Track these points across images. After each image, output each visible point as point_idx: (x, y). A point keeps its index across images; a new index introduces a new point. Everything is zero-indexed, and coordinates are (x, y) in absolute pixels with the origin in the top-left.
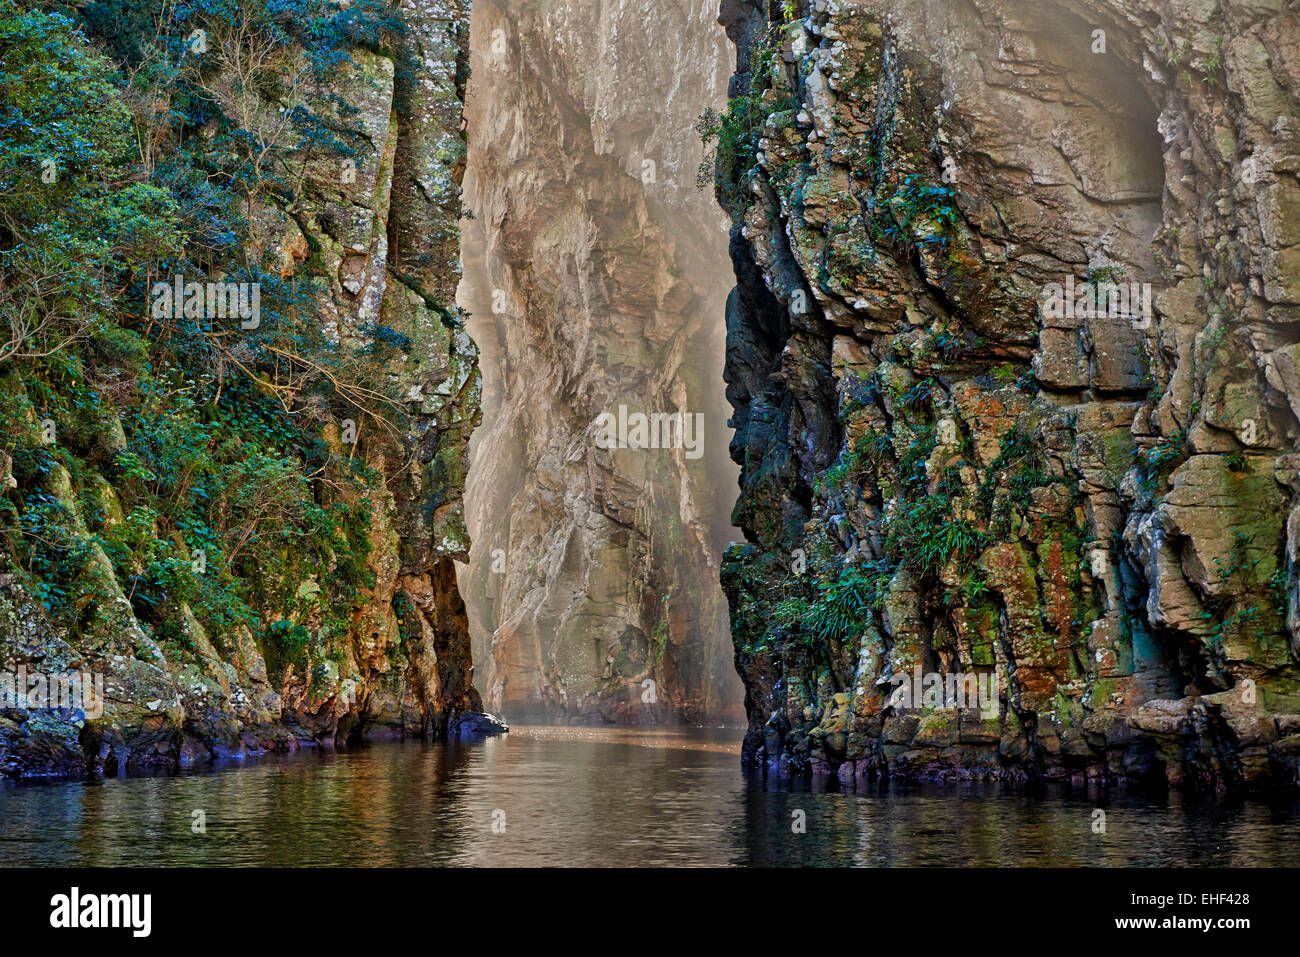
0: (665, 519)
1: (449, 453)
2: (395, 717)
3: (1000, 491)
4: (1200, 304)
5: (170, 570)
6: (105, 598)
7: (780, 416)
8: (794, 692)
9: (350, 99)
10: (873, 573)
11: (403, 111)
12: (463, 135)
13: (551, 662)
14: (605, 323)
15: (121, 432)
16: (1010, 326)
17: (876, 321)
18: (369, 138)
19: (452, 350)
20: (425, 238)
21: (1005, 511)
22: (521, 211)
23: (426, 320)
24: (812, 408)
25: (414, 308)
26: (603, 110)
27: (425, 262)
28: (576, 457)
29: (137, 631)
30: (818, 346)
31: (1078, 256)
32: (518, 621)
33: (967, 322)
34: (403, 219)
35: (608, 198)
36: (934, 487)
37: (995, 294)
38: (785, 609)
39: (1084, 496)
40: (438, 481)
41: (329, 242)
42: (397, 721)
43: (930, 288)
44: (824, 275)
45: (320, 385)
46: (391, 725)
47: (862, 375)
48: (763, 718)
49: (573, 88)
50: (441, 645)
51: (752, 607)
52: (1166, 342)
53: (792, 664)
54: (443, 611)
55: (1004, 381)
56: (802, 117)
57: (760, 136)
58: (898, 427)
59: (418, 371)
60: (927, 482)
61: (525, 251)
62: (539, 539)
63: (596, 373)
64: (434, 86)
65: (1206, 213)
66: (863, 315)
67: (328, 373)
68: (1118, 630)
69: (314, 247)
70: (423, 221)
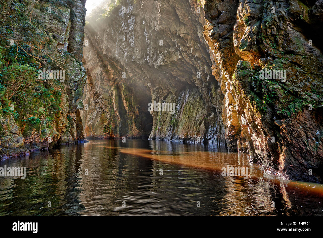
0: (111, 110)
1: (80, 89)
13: (94, 131)
14: (103, 82)
18: (65, 23)
19: (81, 70)
20: (76, 49)
23: (76, 64)
25: (73, 61)
26: (104, 47)
27: (76, 54)
28: (98, 101)
32: (88, 125)
34: (72, 45)
35: (103, 65)
40: (77, 94)
41: (54, 41)
42: (67, 142)
49: (99, 46)
50: (77, 127)
54: (78, 121)
59: (74, 73)
61: (90, 73)
62: (92, 113)
63: (101, 90)
69: (51, 40)
70: (76, 46)
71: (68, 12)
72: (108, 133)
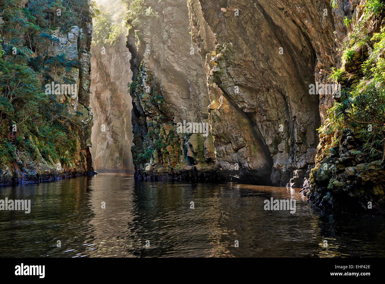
0: (123, 140)
1: (88, 130)
2: (80, 172)
3: (169, 138)
4: (195, 113)
5: (47, 150)
6: (38, 155)
7: (139, 127)
8: (141, 166)
9: (72, 75)
10: (152, 150)
11: (80, 77)
12: (90, 80)
13: (104, 162)
14: (113, 108)
15: (38, 129)
16: (170, 116)
18: (75, 81)
19: (89, 114)
20: (84, 97)
21: (169, 141)
22: (99, 90)
23: (84, 109)
24: (144, 126)
25: (82, 108)
26: (112, 75)
27: (84, 100)
28: (108, 130)
29: (43, 160)
30: (144, 117)
31: (180, 106)
32: (99, 156)
33: (165, 115)
34: (80, 94)
35: (113, 88)
37: (169, 111)
38: (140, 155)
39: (180, 139)
40: (87, 135)
41: (69, 98)
43: (160, 110)
44: (145, 108)
45: (69, 121)
46: (80, 173)
47: (150, 122)
48: (137, 170)
49: (107, 71)
50: (87, 161)
51: (135, 154)
52: (190, 119)
53: (141, 162)
54: (87, 155)
55: (169, 123)
56: (142, 85)
57: (136, 88)
58: (155, 129)
59: (83, 118)
60: (159, 137)
61: (99, 96)
62: (102, 143)
63: (111, 116)
64: (85, 73)
65: (195, 101)
66: (151, 114)
67: (70, 119)
68: (184, 157)
69: (66, 98)
70: (84, 94)
71: (77, 71)
72: (119, 165)
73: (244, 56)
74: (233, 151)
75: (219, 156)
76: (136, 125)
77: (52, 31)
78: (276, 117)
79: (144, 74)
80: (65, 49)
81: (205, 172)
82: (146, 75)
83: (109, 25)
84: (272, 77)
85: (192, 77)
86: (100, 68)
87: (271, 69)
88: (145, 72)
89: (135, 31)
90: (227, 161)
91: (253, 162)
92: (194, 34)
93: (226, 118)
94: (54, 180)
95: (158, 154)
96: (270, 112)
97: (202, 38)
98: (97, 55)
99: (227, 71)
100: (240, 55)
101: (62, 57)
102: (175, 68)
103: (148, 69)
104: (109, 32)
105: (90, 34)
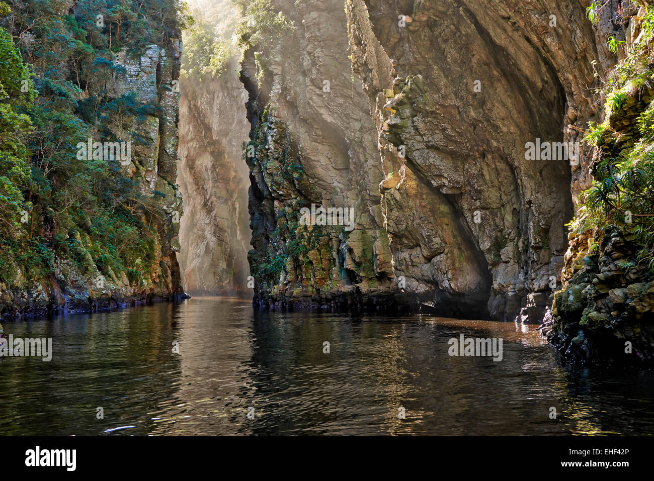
0: (233, 239)
2: (161, 294)
3: (313, 238)
4: (357, 195)
5: (105, 257)
6: (90, 265)
7: (262, 218)
8: (265, 285)
9: (147, 129)
10: (283, 257)
11: (161, 131)
12: (178, 137)
13: (201, 278)
14: (216, 185)
15: (90, 221)
16: (315, 199)
17: (285, 197)
18: (152, 139)
19: (175, 196)
20: (168, 165)
21: (314, 243)
22: (192, 153)
23: (168, 188)
24: (269, 217)
25: (165, 184)
26: (215, 127)
27: (167, 172)
28: (208, 222)
29: (98, 273)
30: (271, 202)
31: (331, 182)
32: (192, 267)
33: (305, 196)
35: (216, 151)
36: (298, 237)
37: (312, 191)
38: (263, 266)
39: (331, 239)
40: (171, 231)
41: (142, 168)
43: (297, 189)
44: (272, 185)
45: (142, 207)
46: (160, 296)
47: (281, 209)
48: (258, 292)
49: (207, 121)
50: (172, 275)
51: (255, 265)
53: (265, 279)
54: (172, 265)
56: (267, 147)
58: (289, 222)
59: (166, 202)
60: (296, 236)
61: (193, 164)
62: (197, 245)
63: (214, 199)
64: (169, 124)
65: (358, 174)
66: (281, 195)
67: (143, 204)
68: (339, 270)
69: (138, 169)
70: (167, 161)
71: (156, 122)
72: (227, 283)
73: (443, 97)
74: (422, 260)
75: (399, 268)
76: (256, 214)
77: (113, 53)
78: (498, 201)
79: (270, 128)
80: (136, 84)
81: (374, 296)
82: (273, 129)
83: (210, 42)
84: (490, 133)
85: (353, 132)
86: (194, 116)
87: (488, 121)
88: (272, 123)
89: (255, 53)
90: (414, 278)
91: (457, 279)
92: (356, 60)
93: (411, 203)
94: (118, 309)
95: (294, 265)
96: (487, 194)
97: (370, 67)
98: (189, 94)
99: (413, 122)
100: (436, 96)
101: (130, 99)
102: (323, 116)
103: (277, 119)
104: (209, 54)
105: (178, 59)
